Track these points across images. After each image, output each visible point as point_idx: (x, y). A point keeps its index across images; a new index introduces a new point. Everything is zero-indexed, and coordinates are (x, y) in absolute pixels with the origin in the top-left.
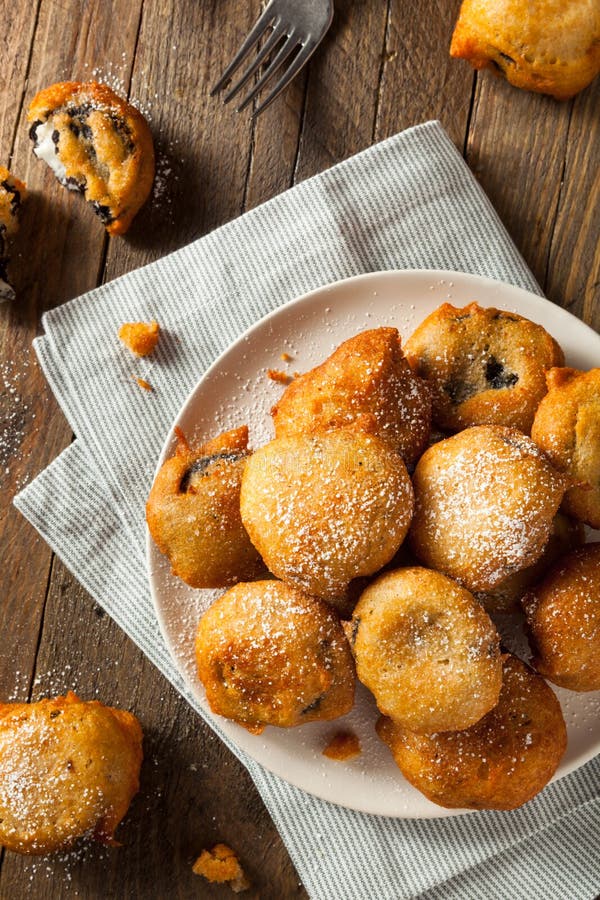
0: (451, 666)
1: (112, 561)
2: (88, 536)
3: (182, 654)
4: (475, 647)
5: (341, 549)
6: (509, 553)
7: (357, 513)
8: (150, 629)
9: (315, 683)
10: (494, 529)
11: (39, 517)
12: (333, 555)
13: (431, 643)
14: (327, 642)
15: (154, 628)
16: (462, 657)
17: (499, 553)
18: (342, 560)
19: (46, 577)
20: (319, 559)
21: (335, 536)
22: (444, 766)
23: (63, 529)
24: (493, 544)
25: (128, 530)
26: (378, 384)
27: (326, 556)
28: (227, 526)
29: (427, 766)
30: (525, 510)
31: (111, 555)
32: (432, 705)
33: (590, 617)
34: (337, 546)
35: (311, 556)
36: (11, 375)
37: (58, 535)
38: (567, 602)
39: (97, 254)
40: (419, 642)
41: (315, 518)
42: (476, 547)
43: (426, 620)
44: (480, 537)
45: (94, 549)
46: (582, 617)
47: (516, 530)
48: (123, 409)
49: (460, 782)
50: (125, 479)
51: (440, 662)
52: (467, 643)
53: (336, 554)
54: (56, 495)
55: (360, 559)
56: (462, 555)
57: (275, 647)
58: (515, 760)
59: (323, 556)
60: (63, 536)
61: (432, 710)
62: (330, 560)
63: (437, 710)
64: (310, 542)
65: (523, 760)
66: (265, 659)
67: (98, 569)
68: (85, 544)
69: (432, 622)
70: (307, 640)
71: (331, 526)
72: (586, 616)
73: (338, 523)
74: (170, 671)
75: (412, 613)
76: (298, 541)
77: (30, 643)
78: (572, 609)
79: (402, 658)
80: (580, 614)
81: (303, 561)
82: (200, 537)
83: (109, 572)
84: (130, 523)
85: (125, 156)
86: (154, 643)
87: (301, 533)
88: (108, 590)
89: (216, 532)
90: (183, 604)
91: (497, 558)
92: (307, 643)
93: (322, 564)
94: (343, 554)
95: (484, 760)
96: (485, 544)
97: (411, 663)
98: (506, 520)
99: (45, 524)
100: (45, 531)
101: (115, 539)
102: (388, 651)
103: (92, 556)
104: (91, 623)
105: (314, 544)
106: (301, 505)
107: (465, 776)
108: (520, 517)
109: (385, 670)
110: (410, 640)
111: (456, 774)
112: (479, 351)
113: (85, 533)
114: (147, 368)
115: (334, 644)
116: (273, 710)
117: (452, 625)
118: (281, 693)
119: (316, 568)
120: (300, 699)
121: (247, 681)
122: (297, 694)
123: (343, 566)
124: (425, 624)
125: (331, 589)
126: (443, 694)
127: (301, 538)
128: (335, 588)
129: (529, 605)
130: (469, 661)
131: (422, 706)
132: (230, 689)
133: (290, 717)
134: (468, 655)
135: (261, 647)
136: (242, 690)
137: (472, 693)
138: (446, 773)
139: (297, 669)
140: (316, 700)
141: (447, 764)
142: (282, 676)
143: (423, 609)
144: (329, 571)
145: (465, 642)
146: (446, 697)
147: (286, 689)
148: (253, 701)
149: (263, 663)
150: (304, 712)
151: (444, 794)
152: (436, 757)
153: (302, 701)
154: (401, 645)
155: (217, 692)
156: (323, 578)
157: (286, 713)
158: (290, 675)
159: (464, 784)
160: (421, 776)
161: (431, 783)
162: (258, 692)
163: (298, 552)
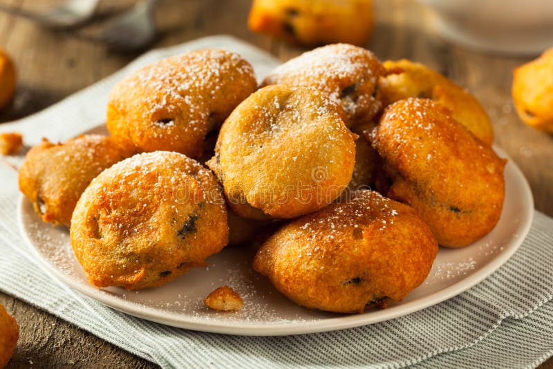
0: (305, 126)
5: (197, 80)
6: (340, 71)
7: (208, 60)
9: (186, 189)
10: (324, 60)
12: (190, 85)
13: (285, 123)
14: (194, 171)
15: (25, 278)
17: (331, 73)
18: (200, 87)
20: (179, 89)
21: (191, 74)
22: (320, 240)
24: (325, 68)
27: (185, 87)
29: (304, 245)
32: (294, 155)
33: (422, 114)
34: (194, 78)
35: (172, 89)
38: (400, 108)
40: (274, 127)
41: (172, 69)
42: (311, 73)
43: (278, 106)
46: (415, 115)
47: (342, 59)
52: (315, 104)
53: (194, 84)
55: (215, 85)
57: (146, 169)
58: (384, 222)
59: (183, 87)
61: (295, 159)
62: (189, 89)
63: (300, 157)
64: (171, 82)
65: (392, 223)
66: (138, 182)
69: (282, 108)
70: (175, 164)
71: (187, 69)
72: (418, 113)
73: (193, 67)
75: (265, 104)
76: (160, 83)
78: (404, 109)
79: (262, 141)
81: (166, 93)
87: (162, 77)
91: (330, 77)
93: (183, 94)
94: (200, 83)
95: (356, 226)
96: (318, 70)
97: (270, 141)
102: (249, 139)
105: (174, 81)
106: (159, 69)
107: (340, 241)
109: (248, 154)
110: (267, 126)
111: (332, 241)
115: (201, 172)
116: (150, 232)
117: (299, 97)
118: (156, 210)
119: (178, 96)
120: (174, 208)
121: (123, 215)
122: (172, 203)
123: (201, 93)
124: (277, 109)
125: (193, 122)
126: (302, 143)
127: (163, 80)
128: (197, 121)
129: (371, 132)
130: (319, 117)
131: (285, 159)
132: (108, 236)
133: (167, 232)
134: (318, 112)
135: (133, 172)
136: (118, 225)
137: (327, 135)
138: (322, 244)
139: (169, 180)
140: (190, 217)
141: (322, 238)
142: (155, 189)
143: (273, 97)
144: (189, 99)
145: (313, 103)
146: (305, 143)
147: (160, 203)
148: (130, 234)
149: (136, 186)
150: (180, 233)
151: (326, 270)
152: (311, 237)
153: (177, 211)
154: (259, 132)
155: (94, 248)
156: (184, 103)
157: (161, 230)
158: (162, 186)
159: (341, 247)
160: (300, 256)
161: (311, 259)
162: (134, 225)
163: (161, 89)
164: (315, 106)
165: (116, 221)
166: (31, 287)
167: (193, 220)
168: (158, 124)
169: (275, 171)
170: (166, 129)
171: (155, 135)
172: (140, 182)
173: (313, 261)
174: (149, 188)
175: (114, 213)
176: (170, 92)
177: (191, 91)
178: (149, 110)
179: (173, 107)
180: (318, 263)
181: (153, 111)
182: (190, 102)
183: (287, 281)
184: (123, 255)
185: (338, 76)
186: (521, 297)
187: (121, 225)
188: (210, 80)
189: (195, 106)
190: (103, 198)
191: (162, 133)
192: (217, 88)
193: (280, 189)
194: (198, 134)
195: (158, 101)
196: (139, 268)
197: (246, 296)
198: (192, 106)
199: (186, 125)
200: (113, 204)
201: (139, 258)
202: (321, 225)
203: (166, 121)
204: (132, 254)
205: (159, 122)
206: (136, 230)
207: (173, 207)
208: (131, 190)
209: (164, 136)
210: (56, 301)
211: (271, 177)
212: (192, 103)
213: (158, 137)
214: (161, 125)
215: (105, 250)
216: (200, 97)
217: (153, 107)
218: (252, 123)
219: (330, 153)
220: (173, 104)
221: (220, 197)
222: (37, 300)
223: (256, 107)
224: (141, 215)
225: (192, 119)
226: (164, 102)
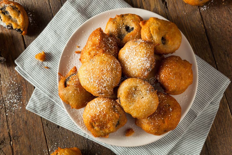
0: (144, 98)
1: (56, 113)
2: (48, 109)
3: (82, 127)
4: (148, 91)
5: (107, 82)
6: (147, 66)
7: (108, 72)
8: (72, 125)
9: (115, 117)
10: (141, 62)
11: (34, 110)
12: (106, 84)
13: (137, 95)
14: (114, 106)
15: (73, 125)
16: (146, 94)
17: (144, 67)
19: (42, 124)
20: (103, 86)
21: (105, 79)
22: (154, 124)
23: (41, 110)
24: (142, 66)
25: (57, 104)
26: (101, 42)
27: (105, 85)
28: (80, 90)
29: (150, 126)
30: (146, 55)
31: (56, 112)
32: (144, 109)
33: (172, 74)
34: (106, 81)
35: (101, 87)
37: (40, 112)
38: (165, 72)
39: (22, 42)
40: (135, 96)
41: (99, 77)
42: (138, 68)
43: (134, 89)
44: (138, 65)
45: (51, 112)
46: (170, 74)
47: (146, 60)
48: (44, 76)
49: (159, 126)
50: (51, 92)
51: (141, 98)
52: (146, 91)
54: (36, 103)
55: (113, 82)
56: (136, 71)
57: (102, 112)
58: (170, 115)
59: (104, 85)
60: (41, 112)
61: (144, 110)
63: (146, 110)
64: (100, 83)
66: (101, 117)
67: (54, 116)
68: (48, 111)
69: (136, 90)
70: (109, 107)
71: (103, 77)
72: (171, 74)
73: (104, 76)
74: (81, 133)
75: (130, 89)
76: (97, 84)
77: (44, 142)
78: (167, 73)
79: (133, 101)
80: (169, 74)
81: (100, 88)
82: (75, 95)
83: (56, 116)
84: (57, 102)
85: (19, 15)
86: (74, 128)
87: (97, 82)
88: (58, 120)
89: (78, 93)
92: (109, 108)
93: (105, 87)
94: (109, 83)
95: (163, 119)
96: (140, 66)
97: (135, 101)
98: (142, 59)
99: (36, 111)
100: (37, 113)
101: (55, 108)
102: (129, 101)
103: (51, 114)
104: (57, 130)
105: (101, 83)
106: (94, 76)
107: (160, 125)
108: (145, 57)
109: (130, 106)
110: (133, 96)
111: (158, 125)
112: (122, 25)
113: (47, 109)
114: (45, 63)
115: (116, 106)
116: (109, 129)
117: (140, 88)
118: (109, 124)
119: (104, 89)
121: (99, 124)
122: (112, 122)
123: (110, 86)
124: (134, 91)
126: (145, 105)
128: (111, 92)
130: (148, 95)
131: (142, 110)
132: (97, 129)
135: (99, 114)
138: (155, 126)
139: (110, 116)
140: (118, 122)
142: (107, 119)
143: (132, 87)
144: (107, 89)
147: (109, 122)
148: (103, 129)
150: (116, 126)
152: (151, 123)
153: (114, 123)
154: (131, 98)
156: (106, 91)
157: (112, 128)
158: (109, 118)
159: (160, 127)
160: (150, 129)
161: (153, 130)
162: (103, 126)
163: (98, 87)
165: (97, 126)
168: (100, 94)
169: (139, 113)
170: (102, 95)
174: (105, 118)
177: (107, 86)
179: (103, 92)
180: (155, 131)
184: (103, 133)
187: (100, 127)
188: (111, 81)
189: (109, 90)
190: (93, 121)
195: (98, 91)
196: (107, 135)
202: (153, 118)
204: (105, 133)
215: (97, 132)
218: (128, 96)
219: (153, 106)
223: (128, 91)
224: (104, 124)
225: (109, 93)
226: (100, 91)
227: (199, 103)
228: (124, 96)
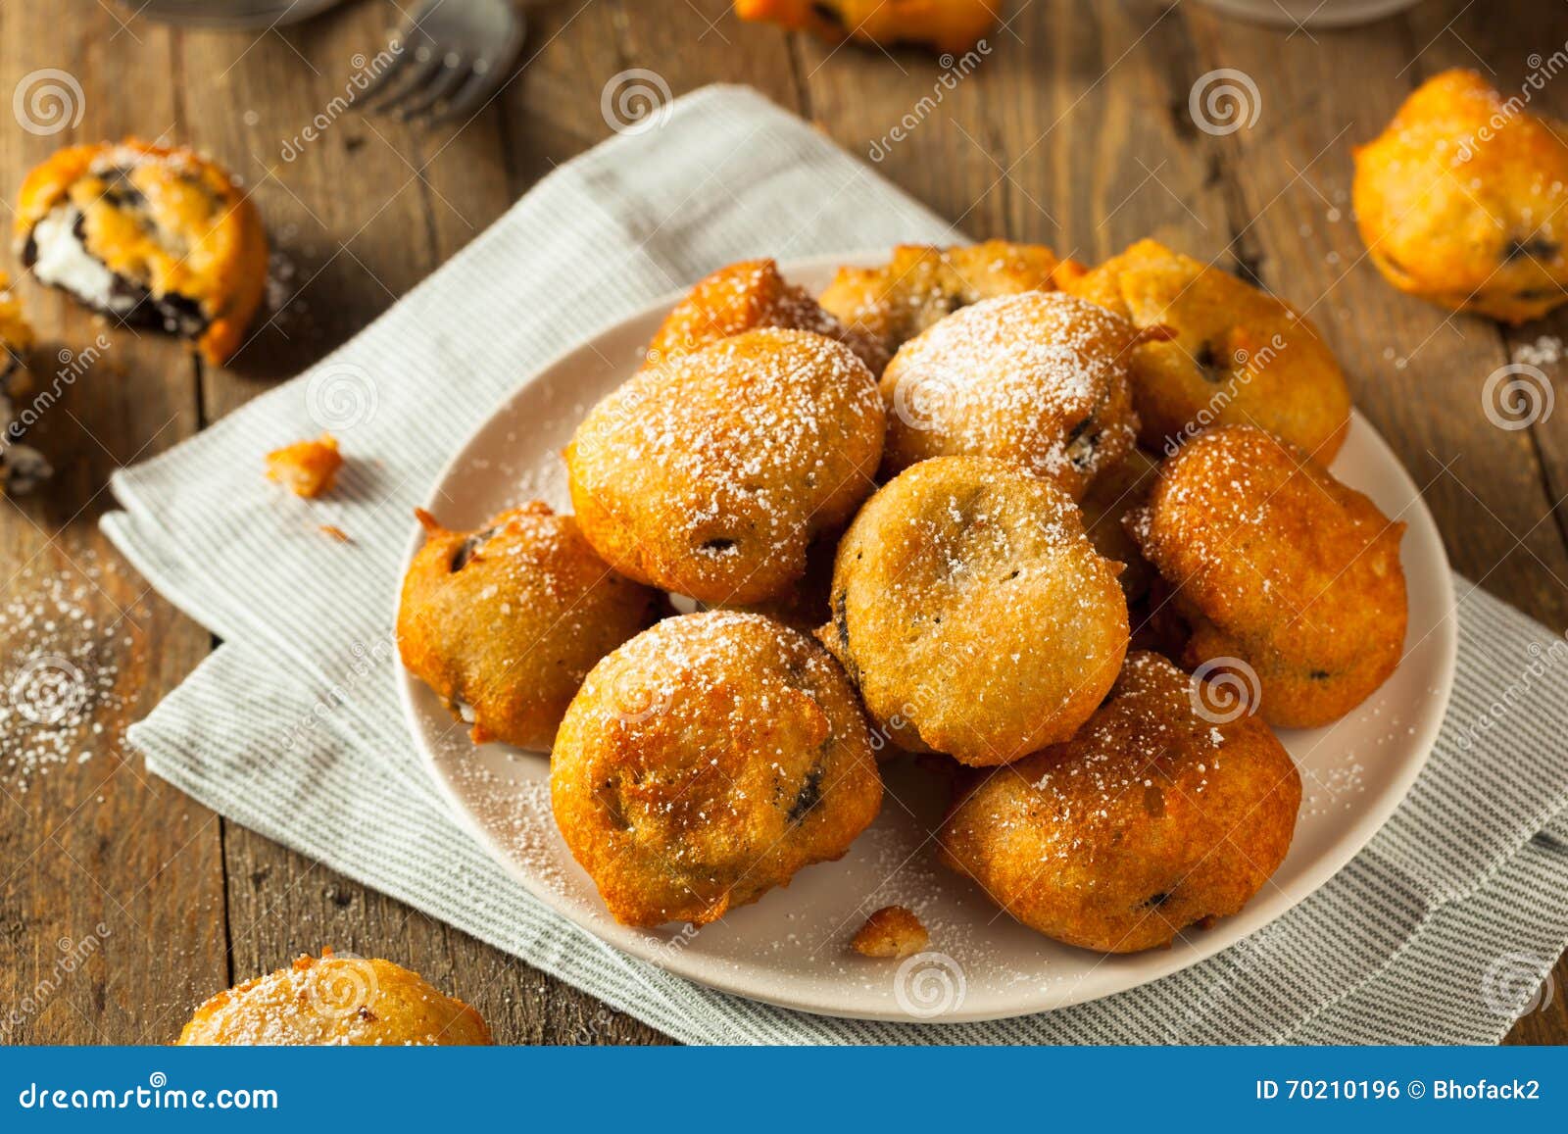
0: (1024, 573)
1: (345, 802)
2: (288, 768)
3: (528, 861)
4: (1054, 522)
5: (775, 449)
6: (1064, 394)
7: (787, 388)
8: (451, 880)
9: (796, 722)
10: (1026, 366)
11: (184, 752)
12: (764, 464)
13: (978, 557)
14: (797, 665)
15: (457, 877)
16: (1038, 548)
17: (1046, 402)
18: (783, 465)
19: (218, 869)
20: (741, 474)
21: (759, 432)
22: (1080, 820)
23: (236, 761)
24: (1032, 389)
25: (363, 745)
26: (762, 308)
27: (752, 467)
28: (556, 588)
29: (1049, 833)
30: (1068, 334)
31: (341, 793)
32: (1013, 650)
33: (1242, 485)
34: (768, 444)
35: (727, 475)
36: (67, 595)
37: (227, 777)
38: (1196, 471)
40: (958, 568)
41: (715, 418)
42: (1004, 404)
43: (957, 517)
44: (1006, 387)
45: (304, 786)
46: (1229, 489)
47: (1063, 360)
48: (302, 573)
49: (1120, 836)
50: (336, 668)
51: (1001, 582)
52: (1038, 518)
53: (770, 457)
54: (207, 717)
55: (813, 457)
56: (986, 429)
57: (705, 677)
58: (1202, 768)
59: (747, 467)
60: (239, 777)
61: (1016, 657)
62: (762, 472)
63: (1025, 652)
64: (719, 455)
65: (1217, 767)
66: (692, 710)
67: (322, 816)
68: (286, 780)
69: (968, 520)
70: (760, 657)
71: (748, 419)
72: (1235, 484)
73: (759, 410)
75: (929, 513)
76: (697, 457)
77: (214, 975)
78: (1206, 478)
79: (937, 604)
80: (1223, 484)
81: (716, 486)
82: (512, 617)
83: (342, 817)
84: (364, 736)
86: (465, 901)
87: (698, 444)
88: (349, 845)
89: (541, 600)
90: (506, 802)
91: (1046, 411)
92: (759, 661)
93: (751, 485)
94: (783, 456)
95: (1148, 783)
96: (1018, 394)
97: (953, 605)
98: (1041, 350)
99: (199, 762)
100: (201, 775)
101: (342, 770)
102: (909, 600)
103: (303, 798)
104: (329, 918)
105: (727, 453)
106: (684, 412)
107: (1122, 822)
108: (1063, 342)
109: (914, 639)
110: (941, 567)
111: (1106, 823)
112: (927, 293)
113: (280, 763)
114: (328, 513)
115: (811, 663)
116: (734, 821)
117: (1001, 499)
118: (740, 773)
119: (742, 494)
120: (777, 769)
121: (670, 782)
122: (770, 757)
123: (787, 479)
124: (957, 525)
125: (778, 545)
126: (1026, 620)
127: (702, 452)
128: (785, 542)
129: (1137, 523)
130: (1050, 550)
131: (997, 658)
132: (643, 828)
133: (769, 821)
134: (1047, 539)
135: (680, 687)
136: (664, 806)
137: (1074, 600)
138: (1087, 829)
139: (756, 705)
140: (809, 777)
141: (1084, 814)
142: (732, 728)
143: (946, 495)
144: (765, 497)
145: (1033, 516)
146: (1033, 621)
147: (745, 757)
148: (691, 826)
149: (690, 719)
150: (793, 814)
151: (1099, 886)
152: (1061, 812)
153: (784, 774)
154: (928, 581)
155: (618, 851)
156: (756, 511)
157: (757, 816)
158: (746, 721)
159: (1126, 838)
160: (1045, 859)
161: (1067, 866)
162: (697, 802)
163: (702, 476)
164: (1039, 524)
165: (657, 797)
166: (476, 901)
167: (814, 783)
168: (704, 552)
169: (977, 683)
170: (724, 563)
171: (702, 574)
172: (697, 712)
173: (1072, 870)
174: (718, 724)
175: (651, 778)
176: (724, 484)
177: (766, 476)
178: (684, 523)
179: (735, 519)
180: (1081, 872)
181: (691, 526)
182: (768, 506)
183: (1018, 903)
184: (683, 868)
185: (1060, 407)
186: (1460, 843)
187: (669, 806)
188: (800, 448)
189: (780, 511)
190: (625, 747)
191: (716, 571)
192: (819, 463)
193: (992, 722)
194: (790, 568)
195: (701, 505)
196: (718, 894)
197: (924, 904)
198: (774, 512)
199: (765, 553)
200: (647, 760)
201: (716, 874)
202: (1075, 779)
203: (721, 544)
204: (698, 866)
205: (706, 546)
206: (702, 815)
207: (775, 765)
208: (682, 726)
209: (719, 575)
210: (537, 935)
211: (971, 698)
212: (774, 506)
213: (708, 576)
214: (712, 552)
215: (640, 855)
216: (786, 487)
217: (691, 519)
218: (909, 560)
219: (1085, 636)
220: (734, 512)
221: (859, 718)
222: (499, 937)
223: (913, 522)
224: (706, 781)
225: (775, 539)
226: (715, 508)
227: (1453, 838)
228: (881, 563)
